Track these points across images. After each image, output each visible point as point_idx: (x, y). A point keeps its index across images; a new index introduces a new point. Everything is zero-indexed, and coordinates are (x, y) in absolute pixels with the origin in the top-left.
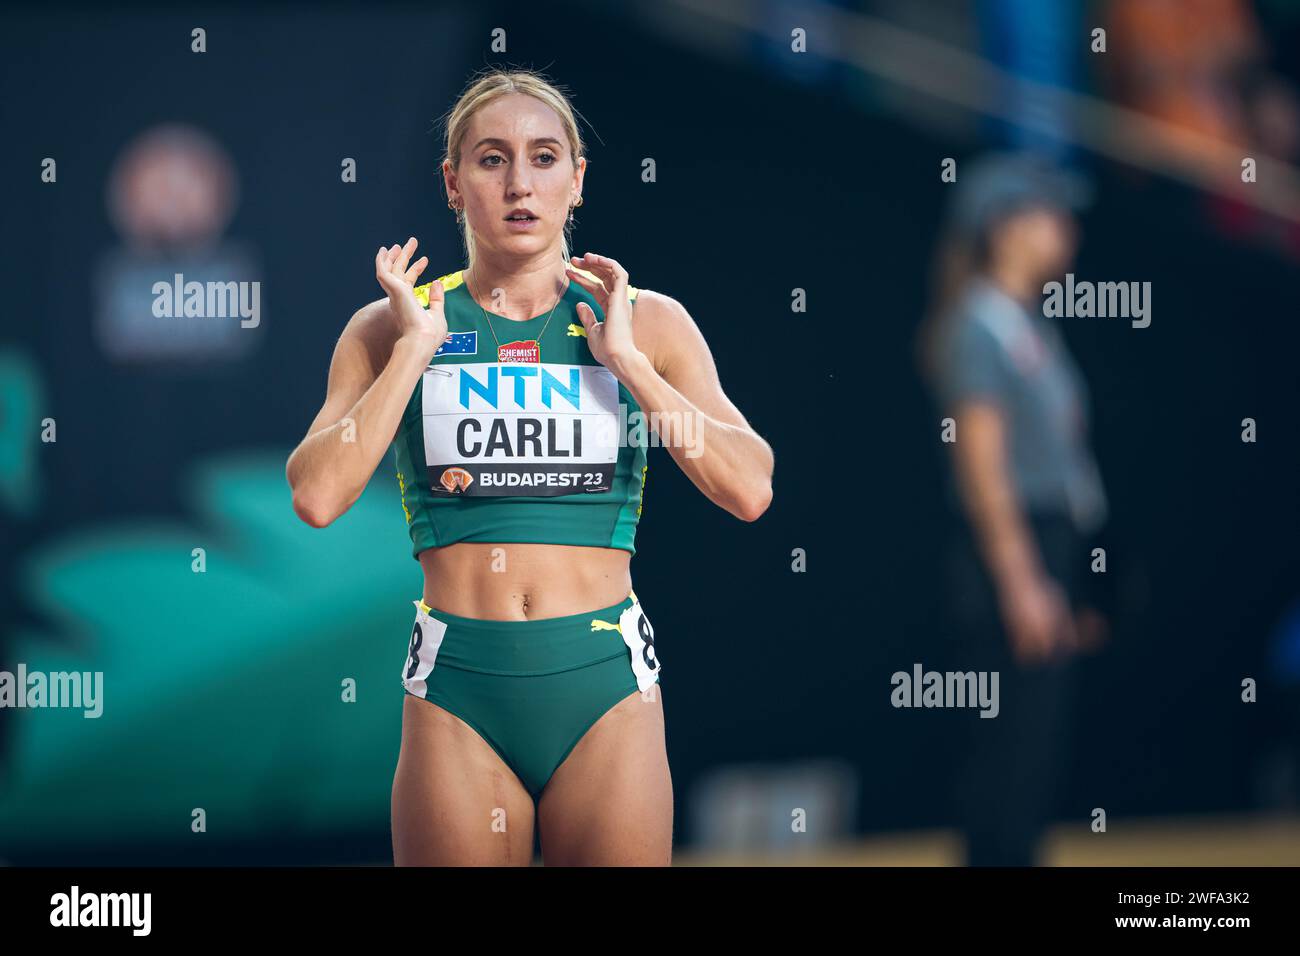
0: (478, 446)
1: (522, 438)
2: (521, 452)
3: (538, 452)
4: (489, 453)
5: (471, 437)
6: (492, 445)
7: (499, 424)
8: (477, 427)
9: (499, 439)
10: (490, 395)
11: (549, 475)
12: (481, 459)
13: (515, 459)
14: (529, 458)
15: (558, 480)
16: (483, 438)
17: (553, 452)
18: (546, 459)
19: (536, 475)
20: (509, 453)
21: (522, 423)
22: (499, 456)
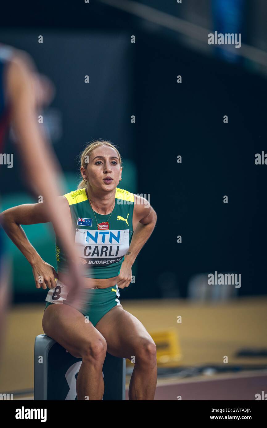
0: (90, 253)
1: (102, 251)
2: (101, 255)
3: (106, 255)
4: (92, 255)
5: (88, 251)
6: (94, 253)
7: (97, 247)
8: (90, 248)
9: (96, 252)
10: (95, 239)
11: (108, 261)
12: (90, 257)
13: (100, 257)
14: (103, 257)
15: (110, 262)
16: (92, 251)
17: (110, 255)
18: (108, 257)
19: (104, 261)
20: (98, 255)
21: (103, 247)
22: (95, 256)
